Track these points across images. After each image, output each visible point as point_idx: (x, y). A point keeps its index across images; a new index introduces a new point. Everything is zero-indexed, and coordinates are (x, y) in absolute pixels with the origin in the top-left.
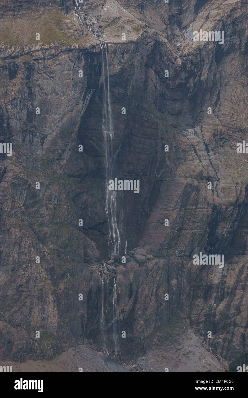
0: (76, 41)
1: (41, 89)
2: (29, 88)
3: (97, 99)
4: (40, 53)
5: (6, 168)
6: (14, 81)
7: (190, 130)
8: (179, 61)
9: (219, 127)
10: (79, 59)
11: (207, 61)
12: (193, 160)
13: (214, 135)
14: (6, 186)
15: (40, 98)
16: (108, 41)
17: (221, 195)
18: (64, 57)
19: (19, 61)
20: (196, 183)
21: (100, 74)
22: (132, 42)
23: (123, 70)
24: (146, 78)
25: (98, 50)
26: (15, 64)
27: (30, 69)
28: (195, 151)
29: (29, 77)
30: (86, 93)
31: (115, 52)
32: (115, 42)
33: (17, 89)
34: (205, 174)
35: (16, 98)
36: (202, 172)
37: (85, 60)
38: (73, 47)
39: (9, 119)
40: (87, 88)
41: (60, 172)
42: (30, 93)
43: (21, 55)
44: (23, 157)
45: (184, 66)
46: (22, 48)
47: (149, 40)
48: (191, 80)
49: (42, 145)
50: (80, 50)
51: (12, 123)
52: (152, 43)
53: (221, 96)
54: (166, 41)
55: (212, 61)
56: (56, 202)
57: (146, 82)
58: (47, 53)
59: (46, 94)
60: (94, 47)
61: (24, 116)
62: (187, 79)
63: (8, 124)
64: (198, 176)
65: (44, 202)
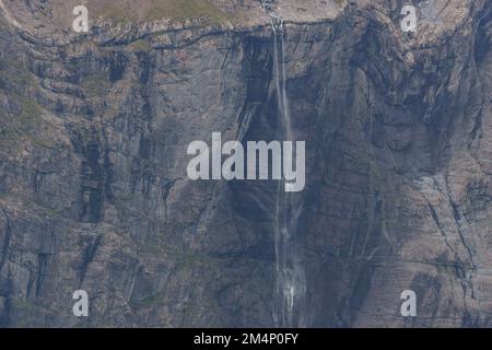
0: (230, 16)
1: (165, 99)
2: (145, 97)
3: (263, 119)
4: (166, 36)
5: (100, 237)
6: (119, 84)
7: (426, 179)
8: (410, 57)
9: (478, 176)
10: (234, 48)
11: (460, 58)
12: (431, 232)
13: (469, 189)
14: (100, 268)
15: (162, 115)
16: (286, 18)
17: (478, 294)
18: (207, 45)
19: (129, 49)
20: (434, 272)
21: (269, 76)
22: (328, 21)
23: (310, 70)
24: (352, 84)
25: (267, 34)
26: (121, 55)
27: (147, 62)
28: (435, 217)
29: (144, 78)
30: (244, 108)
31: (297, 39)
32: (299, 20)
33: (124, 98)
34: (451, 257)
35: (121, 115)
36: (445, 254)
37: (245, 52)
38: (224, 28)
39: (108, 151)
40: (247, 101)
41: (194, 246)
42: (147, 107)
43: (134, 40)
44: (131, 219)
45: (419, 65)
46: (135, 28)
47: (358, 19)
48: (431, 92)
49: (165, 197)
50: (235, 34)
51: (113, 157)
52: (363, 24)
53: (483, 120)
54: (388, 21)
55: (469, 59)
56: (186, 300)
57: (350, 91)
58: (179, 37)
59: (174, 109)
60: (261, 28)
61: (135, 147)
62: (424, 89)
63: (107, 159)
64: (437, 260)
65: (166, 299)
